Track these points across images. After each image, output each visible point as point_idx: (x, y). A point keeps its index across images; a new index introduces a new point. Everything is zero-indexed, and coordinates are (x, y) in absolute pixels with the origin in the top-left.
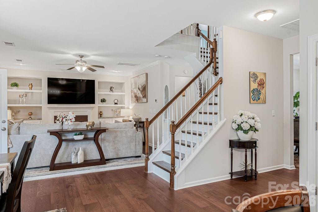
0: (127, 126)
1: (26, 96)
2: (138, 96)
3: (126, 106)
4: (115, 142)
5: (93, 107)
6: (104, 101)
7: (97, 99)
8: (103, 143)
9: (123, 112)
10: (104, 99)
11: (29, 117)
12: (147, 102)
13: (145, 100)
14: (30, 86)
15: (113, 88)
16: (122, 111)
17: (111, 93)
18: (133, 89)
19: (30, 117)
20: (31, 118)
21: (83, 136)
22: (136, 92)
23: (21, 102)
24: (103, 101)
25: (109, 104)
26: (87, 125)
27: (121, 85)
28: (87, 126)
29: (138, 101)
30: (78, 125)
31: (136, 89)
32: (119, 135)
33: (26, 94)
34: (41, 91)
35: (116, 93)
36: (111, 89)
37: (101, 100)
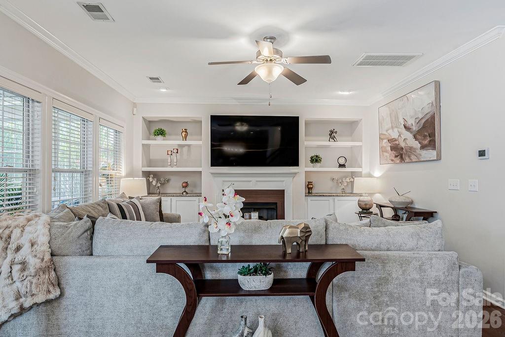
0: (421, 242)
1: (177, 152)
2: (403, 145)
3: (364, 170)
4: (381, 299)
5: (296, 174)
6: (317, 161)
7: (304, 156)
8: (338, 301)
9: (360, 184)
10: (317, 156)
11: (183, 190)
12: (439, 158)
13: (431, 154)
14: (184, 134)
15: (336, 132)
16: (358, 181)
17: (332, 143)
18: (387, 131)
19: (185, 192)
20: (187, 193)
21: (270, 278)
22: (394, 135)
23: (169, 164)
24: (315, 160)
25: (328, 167)
26: (282, 238)
27: (351, 126)
28: (284, 242)
29: (402, 158)
30: (256, 230)
31: (396, 130)
32: (394, 275)
33: (177, 150)
34: (200, 143)
35: (343, 144)
36: (332, 135)
37: (312, 158)
